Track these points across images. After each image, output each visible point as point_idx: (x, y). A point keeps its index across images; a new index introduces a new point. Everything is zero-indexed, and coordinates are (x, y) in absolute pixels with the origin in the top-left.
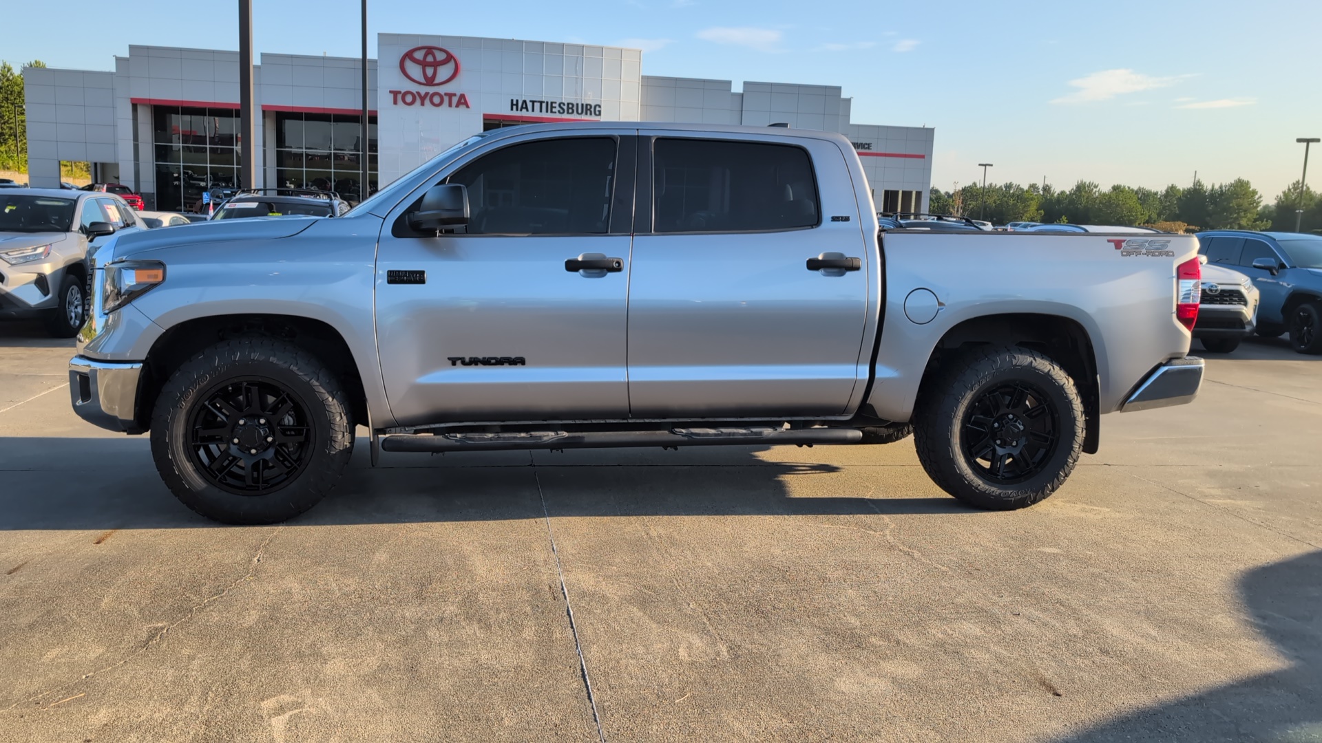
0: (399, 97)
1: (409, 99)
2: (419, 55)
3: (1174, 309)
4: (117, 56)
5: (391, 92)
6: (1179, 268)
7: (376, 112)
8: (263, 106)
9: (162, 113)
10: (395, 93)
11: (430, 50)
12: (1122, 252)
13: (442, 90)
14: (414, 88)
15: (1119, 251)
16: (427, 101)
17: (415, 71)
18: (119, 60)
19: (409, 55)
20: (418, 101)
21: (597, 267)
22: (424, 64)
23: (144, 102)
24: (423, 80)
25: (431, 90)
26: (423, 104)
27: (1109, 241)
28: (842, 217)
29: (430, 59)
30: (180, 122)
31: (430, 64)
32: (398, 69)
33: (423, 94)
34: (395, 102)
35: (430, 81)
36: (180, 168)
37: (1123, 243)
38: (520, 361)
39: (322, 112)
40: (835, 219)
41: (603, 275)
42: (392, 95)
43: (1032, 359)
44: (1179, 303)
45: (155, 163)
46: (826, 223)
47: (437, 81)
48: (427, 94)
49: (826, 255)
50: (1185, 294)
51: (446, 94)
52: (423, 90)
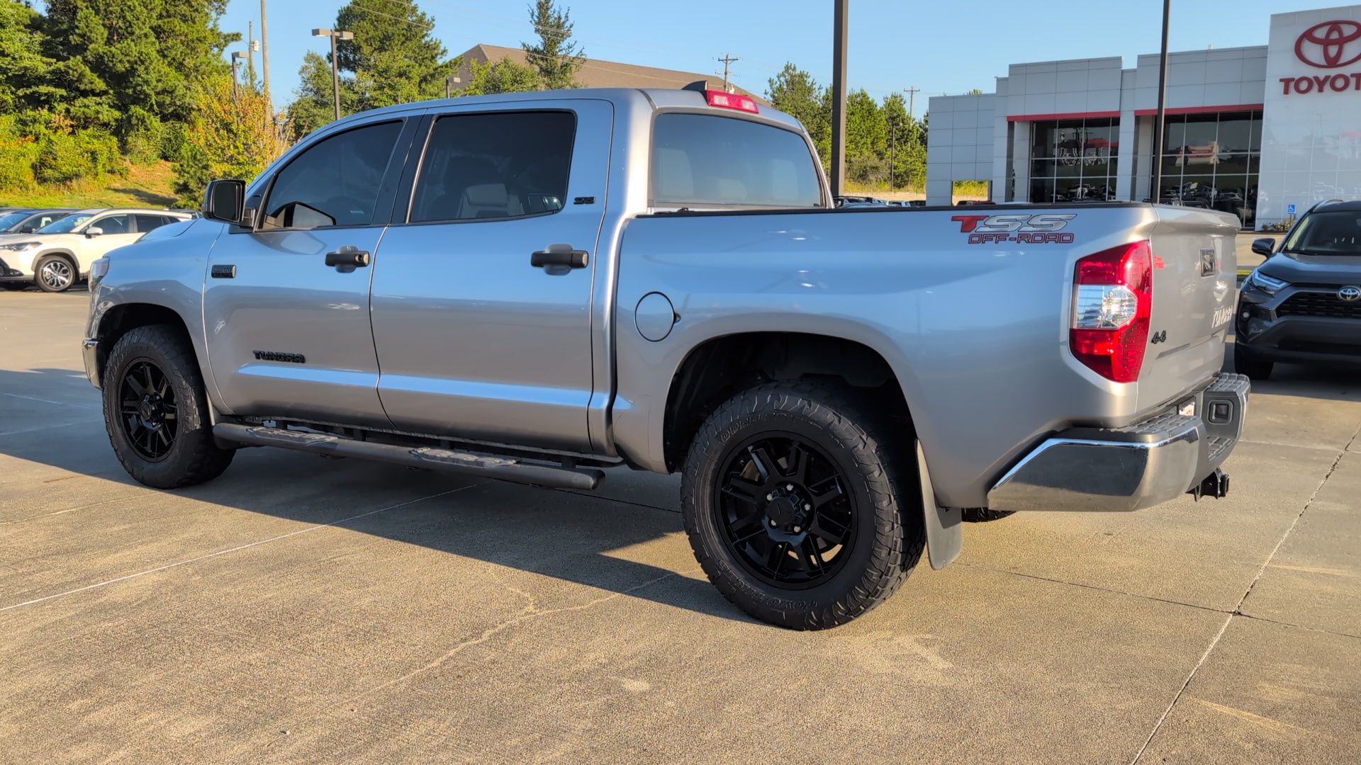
0: (1292, 85)
1: (1304, 86)
2: (1320, 34)
3: (1065, 336)
4: (999, 76)
5: (1281, 80)
6: (1080, 262)
7: (1262, 105)
8: (1136, 111)
9: (1042, 128)
10: (1287, 82)
11: (1335, 25)
12: (971, 237)
13: (1347, 71)
14: (1311, 72)
15: (967, 235)
16: (1327, 87)
17: (1314, 52)
18: (1000, 81)
19: (1308, 35)
20: (1316, 87)
21: (345, 262)
22: (1326, 43)
23: (1023, 119)
24: (1323, 62)
25: (1333, 72)
26: (1321, 90)
27: (954, 219)
28: (585, 198)
29: (1335, 35)
30: (1059, 136)
31: (1334, 42)
32: (1293, 53)
33: (1322, 77)
34: (1286, 92)
35: (1332, 62)
36: (1053, 182)
37: (978, 222)
38: (299, 359)
39: (1201, 111)
40: (579, 201)
41: (353, 270)
42: (1283, 84)
43: (806, 402)
44: (1075, 327)
45: (1030, 178)
46: (570, 208)
47: (1342, 60)
48: (1327, 78)
49: (552, 247)
50: (1087, 312)
51: (1353, 75)
52: (1322, 73)
